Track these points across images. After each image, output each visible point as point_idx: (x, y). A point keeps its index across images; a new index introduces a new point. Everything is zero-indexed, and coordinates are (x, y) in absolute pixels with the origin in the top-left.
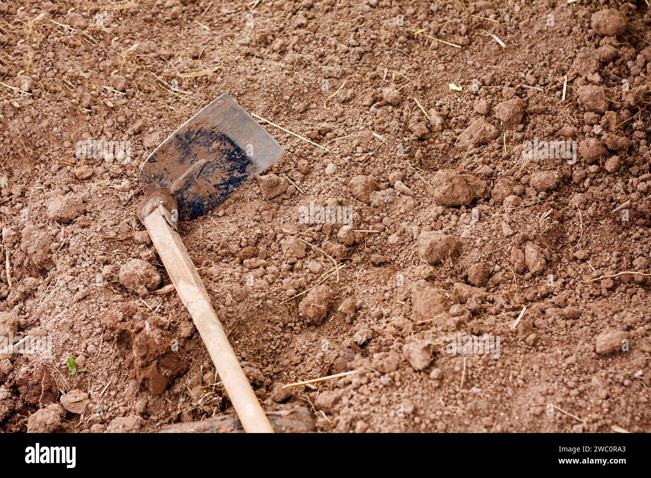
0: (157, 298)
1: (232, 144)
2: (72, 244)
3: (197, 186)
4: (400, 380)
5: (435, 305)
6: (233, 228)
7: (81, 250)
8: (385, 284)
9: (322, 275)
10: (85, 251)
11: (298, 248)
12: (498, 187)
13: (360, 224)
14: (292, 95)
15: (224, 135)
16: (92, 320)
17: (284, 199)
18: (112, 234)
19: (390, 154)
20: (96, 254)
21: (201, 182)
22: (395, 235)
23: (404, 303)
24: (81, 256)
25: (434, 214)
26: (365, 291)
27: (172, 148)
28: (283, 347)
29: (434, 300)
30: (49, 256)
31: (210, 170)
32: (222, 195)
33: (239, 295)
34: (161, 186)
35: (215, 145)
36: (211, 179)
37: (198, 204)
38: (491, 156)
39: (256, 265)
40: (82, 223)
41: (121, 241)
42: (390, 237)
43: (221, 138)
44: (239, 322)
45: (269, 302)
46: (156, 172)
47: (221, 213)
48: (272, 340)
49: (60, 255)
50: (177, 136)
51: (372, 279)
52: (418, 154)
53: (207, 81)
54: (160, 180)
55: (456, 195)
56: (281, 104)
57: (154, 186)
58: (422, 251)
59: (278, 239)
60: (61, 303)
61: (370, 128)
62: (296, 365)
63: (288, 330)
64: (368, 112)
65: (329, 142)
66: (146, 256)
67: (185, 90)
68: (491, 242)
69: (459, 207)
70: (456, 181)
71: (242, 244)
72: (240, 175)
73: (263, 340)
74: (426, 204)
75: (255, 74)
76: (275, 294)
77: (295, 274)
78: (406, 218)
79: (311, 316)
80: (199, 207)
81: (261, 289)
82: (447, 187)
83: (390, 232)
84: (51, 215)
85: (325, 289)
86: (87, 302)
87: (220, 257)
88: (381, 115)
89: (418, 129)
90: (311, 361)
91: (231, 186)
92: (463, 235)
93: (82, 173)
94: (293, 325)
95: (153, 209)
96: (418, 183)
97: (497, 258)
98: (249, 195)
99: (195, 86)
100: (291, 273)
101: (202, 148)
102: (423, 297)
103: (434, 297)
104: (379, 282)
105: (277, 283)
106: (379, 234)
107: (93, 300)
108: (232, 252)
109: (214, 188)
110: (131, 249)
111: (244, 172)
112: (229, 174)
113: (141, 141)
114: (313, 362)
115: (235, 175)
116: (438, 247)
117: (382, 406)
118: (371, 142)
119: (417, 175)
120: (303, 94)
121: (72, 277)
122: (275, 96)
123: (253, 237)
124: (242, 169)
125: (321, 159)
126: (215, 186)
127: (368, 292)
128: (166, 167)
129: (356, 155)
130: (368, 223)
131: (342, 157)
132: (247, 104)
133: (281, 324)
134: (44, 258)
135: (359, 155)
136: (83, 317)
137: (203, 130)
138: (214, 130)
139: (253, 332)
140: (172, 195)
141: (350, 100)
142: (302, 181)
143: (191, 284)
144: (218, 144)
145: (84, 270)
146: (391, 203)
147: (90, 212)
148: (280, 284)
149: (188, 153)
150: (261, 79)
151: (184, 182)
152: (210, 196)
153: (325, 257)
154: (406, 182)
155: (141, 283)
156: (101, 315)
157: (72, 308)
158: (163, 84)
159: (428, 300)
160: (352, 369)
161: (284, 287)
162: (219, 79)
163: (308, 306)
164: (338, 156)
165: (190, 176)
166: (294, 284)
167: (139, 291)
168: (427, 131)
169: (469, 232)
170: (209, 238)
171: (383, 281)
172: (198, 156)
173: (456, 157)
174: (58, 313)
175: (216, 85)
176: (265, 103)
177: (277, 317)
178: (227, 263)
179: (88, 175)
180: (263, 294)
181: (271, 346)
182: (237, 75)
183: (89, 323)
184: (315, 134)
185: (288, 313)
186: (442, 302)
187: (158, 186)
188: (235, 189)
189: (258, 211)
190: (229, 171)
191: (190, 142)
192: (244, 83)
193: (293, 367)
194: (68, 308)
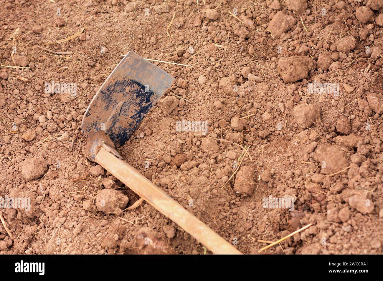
0: (132, 213)
1: (139, 84)
2: (52, 193)
3: (120, 121)
4: (356, 225)
5: (340, 159)
6: (162, 145)
7: (61, 195)
8: (285, 152)
9: (239, 159)
10: (64, 196)
11: (213, 145)
12: (321, 59)
13: (241, 113)
14: (143, 34)
15: (132, 81)
16: (94, 245)
17: (179, 111)
18: (77, 176)
19: (233, 56)
20: (73, 195)
21: (122, 118)
22: (266, 113)
23: (308, 162)
24: (62, 200)
25: (290, 91)
26: (272, 161)
27: (100, 101)
28: (235, 220)
29: (337, 156)
30: (38, 207)
31: (127, 107)
32: (137, 122)
33: (196, 194)
34: (97, 130)
35: (128, 89)
36: (128, 114)
37: (123, 133)
38: (300, 37)
39: (190, 166)
40: (53, 176)
41: (85, 179)
42: (263, 116)
43: (131, 83)
44: (202, 213)
45: (215, 191)
46: (92, 122)
47: (142, 135)
48: (226, 217)
49: (45, 204)
50: (102, 92)
51: (273, 151)
52: (251, 50)
53: (79, 40)
54: (96, 126)
55: (299, 73)
56: (138, 41)
57: (93, 132)
58: (301, 121)
59: (194, 142)
60: (65, 241)
61: (211, 41)
62: (250, 229)
63: (233, 206)
64: (201, 31)
65: (188, 60)
66: (109, 185)
67: (65, 51)
68: (342, 100)
69: (301, 81)
70: (295, 63)
71: (173, 154)
72: (147, 104)
73: (220, 219)
74: (275, 85)
75: (111, 26)
76: (215, 184)
77: (221, 165)
78: (269, 99)
79: (246, 191)
80: (124, 136)
81: (205, 184)
82: (292, 69)
83: (262, 112)
84: (27, 177)
85: (247, 169)
86: (84, 233)
87: (160, 168)
88: (212, 30)
89: (242, 33)
90: (262, 224)
91: (142, 114)
92: (320, 101)
93: (29, 137)
94: (234, 201)
95: (99, 149)
96: (262, 71)
97: (350, 110)
98: (155, 116)
99: (71, 46)
100: (217, 165)
101: (119, 94)
102: (328, 156)
103: (337, 154)
104: (280, 152)
105: (212, 175)
106: (255, 115)
107: (88, 231)
108: (168, 162)
109: (131, 119)
110: (92, 182)
111: (149, 101)
112: (140, 106)
113: (58, 99)
114: (264, 225)
115: (143, 106)
116: (310, 115)
117: (356, 248)
118: (217, 51)
119: (258, 66)
120: (149, 31)
121: (64, 219)
122: (132, 38)
123: (178, 146)
124: (148, 100)
125: (191, 74)
126: (131, 117)
127: (275, 161)
128: (98, 116)
129: (212, 64)
130: (245, 110)
131: (203, 68)
132: (115, 49)
133: (227, 204)
134: (35, 209)
135: (213, 63)
136: (87, 246)
137: (118, 82)
138: (125, 79)
139: (213, 216)
140: (106, 134)
141: (183, 25)
142: (187, 94)
143: (164, 199)
144: (129, 88)
145: (69, 210)
146: (253, 91)
147: (52, 165)
148: (214, 175)
149: (110, 101)
150: (117, 28)
151: (111, 122)
152: (130, 125)
153: (232, 145)
154: (254, 73)
155: (116, 206)
156: (99, 239)
157: (75, 242)
158: (48, 52)
159: (334, 157)
160: (305, 224)
161: (219, 177)
162: (88, 37)
163: (242, 185)
164: (201, 69)
165: (114, 117)
166: (225, 173)
167: (115, 213)
168: (248, 32)
169: (324, 97)
170: (147, 157)
171: (283, 151)
172: (117, 101)
173: (274, 44)
174: (65, 248)
175: (88, 42)
176: (127, 45)
177: (223, 200)
178: (167, 171)
179: (34, 136)
180: (208, 187)
181: (228, 222)
182: (99, 30)
183: (93, 248)
184: (175, 57)
185: (227, 194)
186: (343, 156)
187: (95, 131)
188: (145, 115)
189: (170, 126)
190: (139, 104)
191: (111, 93)
192: (107, 35)
193: (248, 232)
194: (71, 242)
